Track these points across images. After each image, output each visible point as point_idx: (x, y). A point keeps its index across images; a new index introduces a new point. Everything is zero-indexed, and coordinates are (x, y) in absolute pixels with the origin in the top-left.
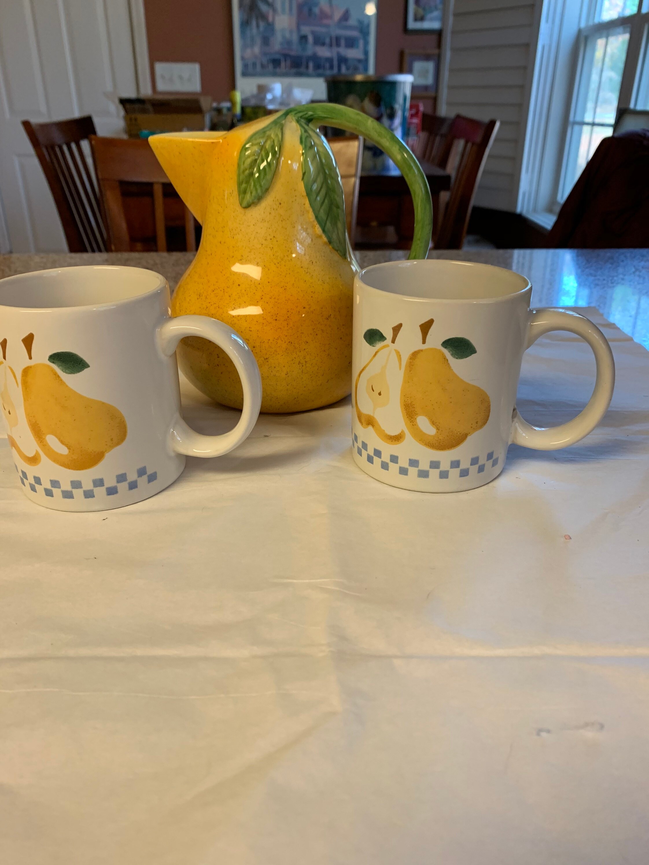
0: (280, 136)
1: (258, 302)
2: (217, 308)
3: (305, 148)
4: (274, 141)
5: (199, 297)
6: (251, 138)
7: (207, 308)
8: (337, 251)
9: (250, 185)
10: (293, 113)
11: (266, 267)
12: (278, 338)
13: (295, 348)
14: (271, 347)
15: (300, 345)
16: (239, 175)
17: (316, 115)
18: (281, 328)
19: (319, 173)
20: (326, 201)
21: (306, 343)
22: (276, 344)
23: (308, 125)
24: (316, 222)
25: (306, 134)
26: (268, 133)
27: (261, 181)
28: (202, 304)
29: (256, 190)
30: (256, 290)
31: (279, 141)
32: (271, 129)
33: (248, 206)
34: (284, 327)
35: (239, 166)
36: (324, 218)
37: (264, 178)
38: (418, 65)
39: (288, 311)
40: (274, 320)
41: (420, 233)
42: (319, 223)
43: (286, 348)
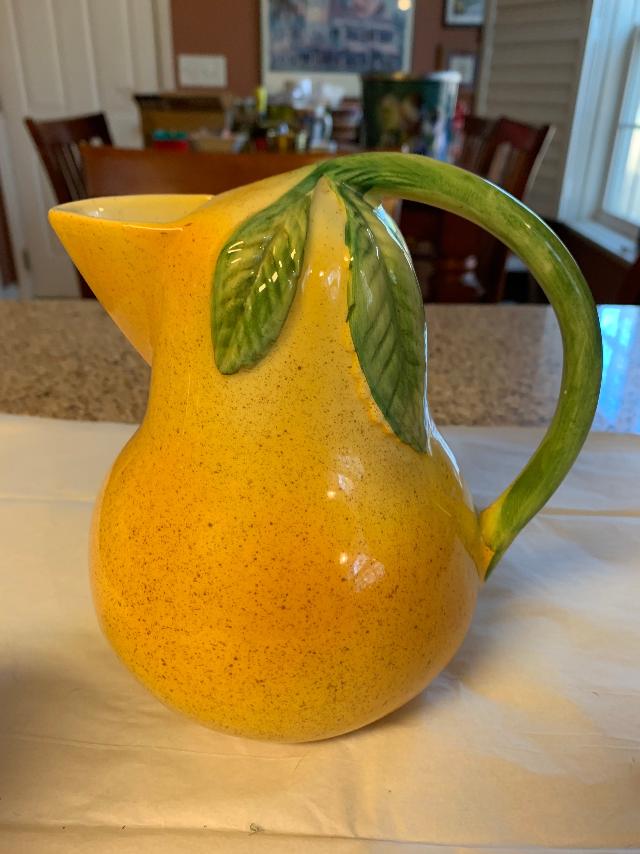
0: (303, 229)
1: (247, 566)
2: (165, 568)
3: (356, 253)
4: (289, 240)
5: (132, 536)
6: (240, 232)
7: (145, 563)
8: (410, 445)
9: (237, 332)
10: (332, 173)
11: (266, 491)
12: (286, 644)
13: (322, 662)
14: (271, 662)
15: (332, 656)
16: (214, 309)
17: (380, 179)
18: (292, 625)
19: (382, 306)
20: (395, 358)
21: (344, 652)
22: (283, 655)
23: (361, 198)
24: (372, 400)
25: (359, 221)
26: (277, 220)
27: (260, 326)
28: (137, 553)
29: (250, 342)
30: (245, 540)
31: (300, 238)
32: (284, 210)
33: (234, 371)
34: (300, 623)
35: (214, 290)
36: (389, 390)
37: (266, 320)
38: (456, 61)
39: (309, 589)
40: (280, 607)
41: (576, 409)
42: (379, 400)
43: (304, 664)
